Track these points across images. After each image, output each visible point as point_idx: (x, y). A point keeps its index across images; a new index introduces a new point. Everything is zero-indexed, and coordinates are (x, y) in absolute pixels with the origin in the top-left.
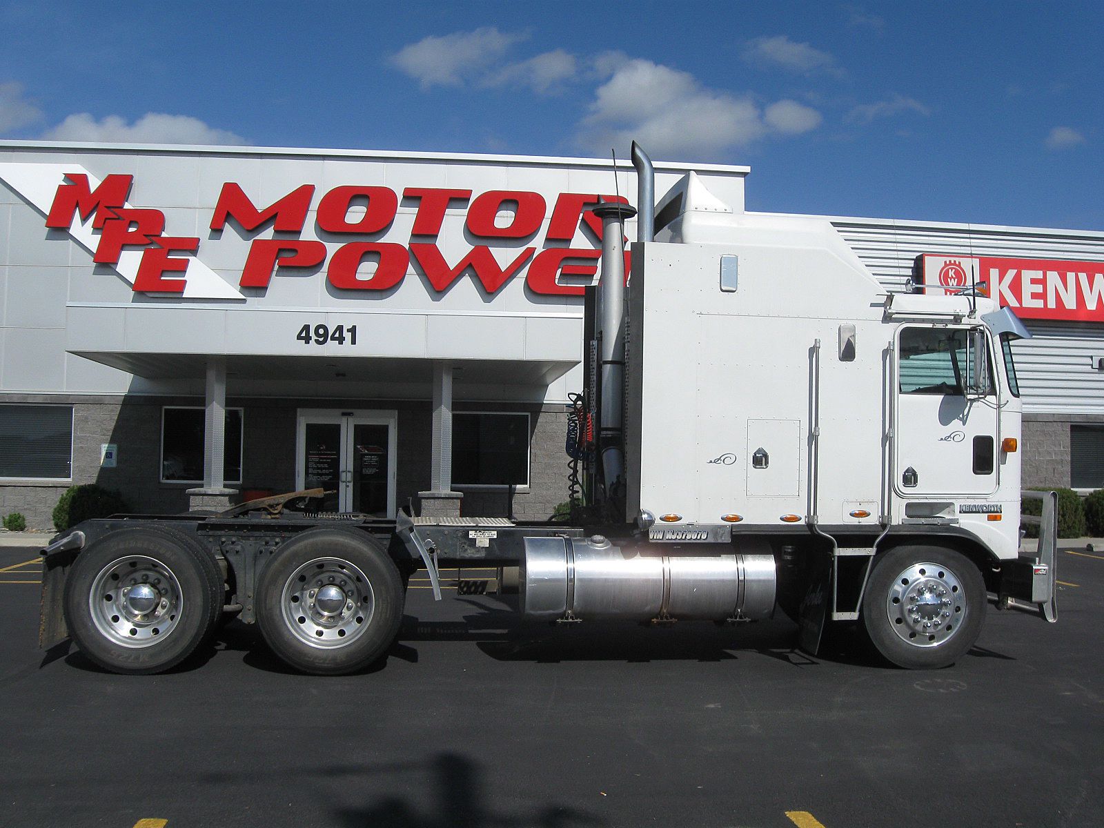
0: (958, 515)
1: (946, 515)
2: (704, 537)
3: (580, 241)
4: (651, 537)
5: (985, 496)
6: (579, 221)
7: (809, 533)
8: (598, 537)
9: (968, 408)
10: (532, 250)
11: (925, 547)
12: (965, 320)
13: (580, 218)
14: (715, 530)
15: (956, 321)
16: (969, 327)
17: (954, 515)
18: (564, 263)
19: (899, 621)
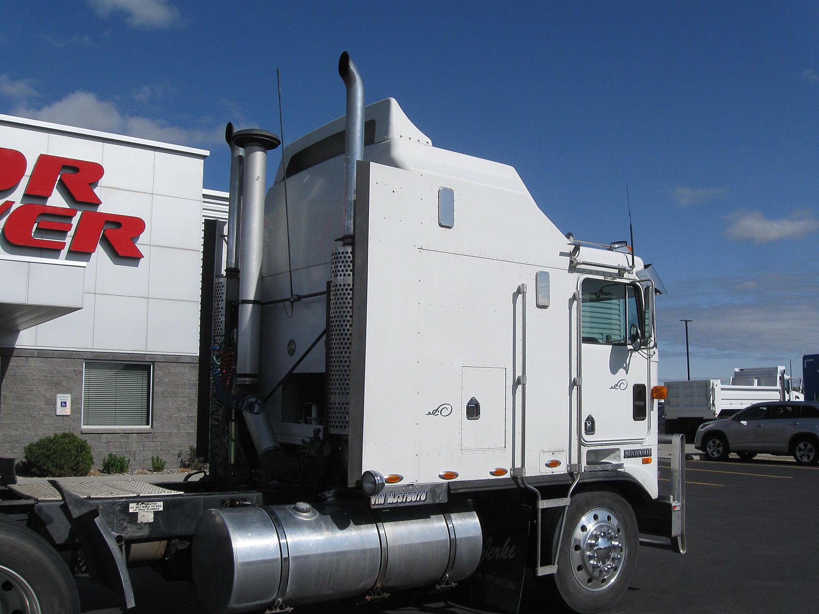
0: (623, 461)
1: (612, 460)
2: (423, 498)
3: (56, 200)
4: (373, 502)
5: (640, 441)
6: (57, 182)
7: (516, 486)
8: (303, 505)
9: (629, 358)
10: (9, 204)
11: (598, 493)
12: (626, 275)
13: (58, 179)
14: (433, 489)
15: (620, 275)
16: (628, 282)
17: (620, 461)
18: (39, 220)
19: (579, 568)
